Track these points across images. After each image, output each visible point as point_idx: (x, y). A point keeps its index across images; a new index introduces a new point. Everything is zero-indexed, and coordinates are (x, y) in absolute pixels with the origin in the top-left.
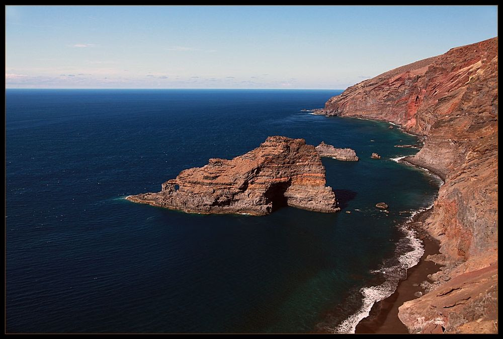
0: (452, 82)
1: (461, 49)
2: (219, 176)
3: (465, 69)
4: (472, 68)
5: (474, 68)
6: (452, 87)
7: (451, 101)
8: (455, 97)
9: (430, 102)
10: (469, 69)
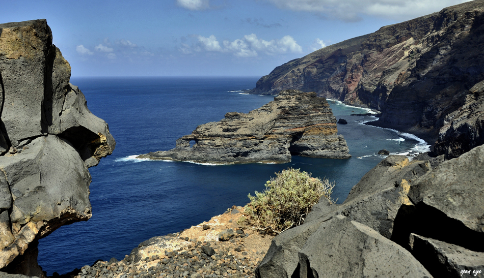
0: (389, 57)
1: (391, 27)
2: (239, 128)
3: (399, 45)
4: (405, 44)
5: (407, 44)
6: (390, 61)
7: (395, 73)
8: (398, 69)
9: (371, 76)
10: (403, 45)
